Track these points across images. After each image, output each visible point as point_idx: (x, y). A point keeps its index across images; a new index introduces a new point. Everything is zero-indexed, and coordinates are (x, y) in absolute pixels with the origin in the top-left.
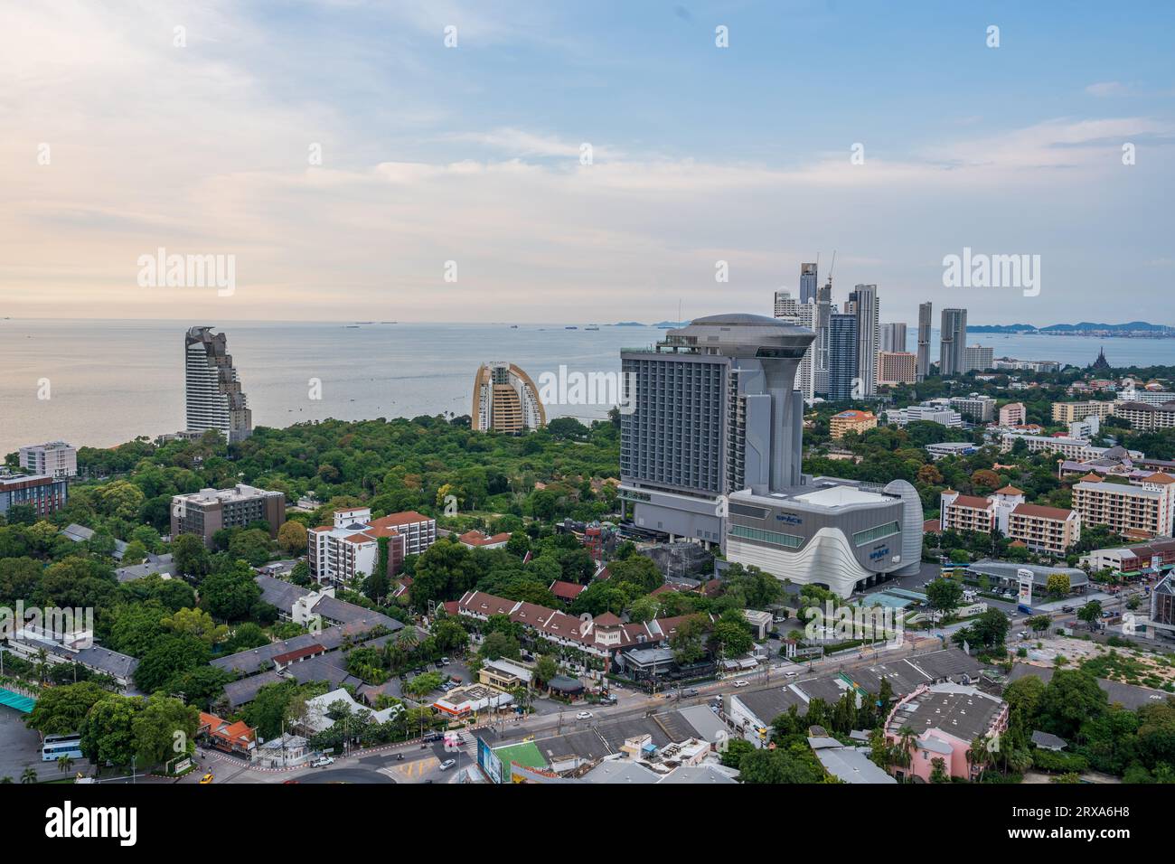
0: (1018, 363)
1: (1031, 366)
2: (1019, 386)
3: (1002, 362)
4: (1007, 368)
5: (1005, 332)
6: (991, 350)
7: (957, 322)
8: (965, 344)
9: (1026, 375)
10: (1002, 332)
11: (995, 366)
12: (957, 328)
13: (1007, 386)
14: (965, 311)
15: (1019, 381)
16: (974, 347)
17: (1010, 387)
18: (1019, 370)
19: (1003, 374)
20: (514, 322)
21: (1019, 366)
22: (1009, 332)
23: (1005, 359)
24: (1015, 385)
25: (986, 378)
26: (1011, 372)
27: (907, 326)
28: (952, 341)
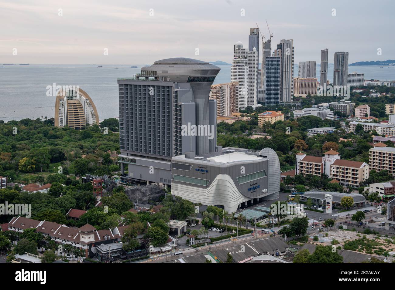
0: (378, 82)
1: (386, 84)
2: (374, 95)
3: (370, 82)
4: (372, 85)
5: (382, 65)
6: (363, 75)
7: (343, 59)
8: (347, 73)
9: (383, 89)
10: (380, 65)
11: (365, 84)
12: (343, 63)
13: (368, 95)
14: (347, 54)
15: (376, 92)
16: (353, 74)
17: (370, 96)
18: (378, 86)
19: (367, 89)
20: (100, 64)
21: (379, 84)
22: (384, 65)
23: (372, 80)
24: (372, 94)
25: (358, 91)
26: (373, 87)
27: (317, 63)
28: (340, 70)
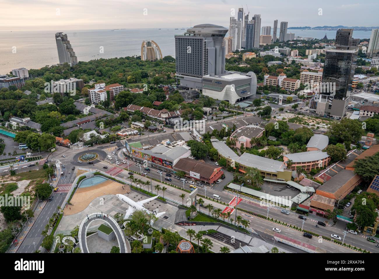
1: (305, 39)
2: (300, 45)
6: (294, 34)
7: (285, 26)
8: (286, 33)
9: (303, 42)
10: (301, 29)
11: (295, 39)
12: (285, 28)
14: (287, 23)
15: (300, 43)
16: (289, 33)
17: (297, 45)
18: (302, 40)
19: (296, 42)
21: (302, 39)
22: (303, 29)
23: (298, 37)
25: (292, 43)
26: (299, 41)
27: (271, 28)
28: (283, 31)
